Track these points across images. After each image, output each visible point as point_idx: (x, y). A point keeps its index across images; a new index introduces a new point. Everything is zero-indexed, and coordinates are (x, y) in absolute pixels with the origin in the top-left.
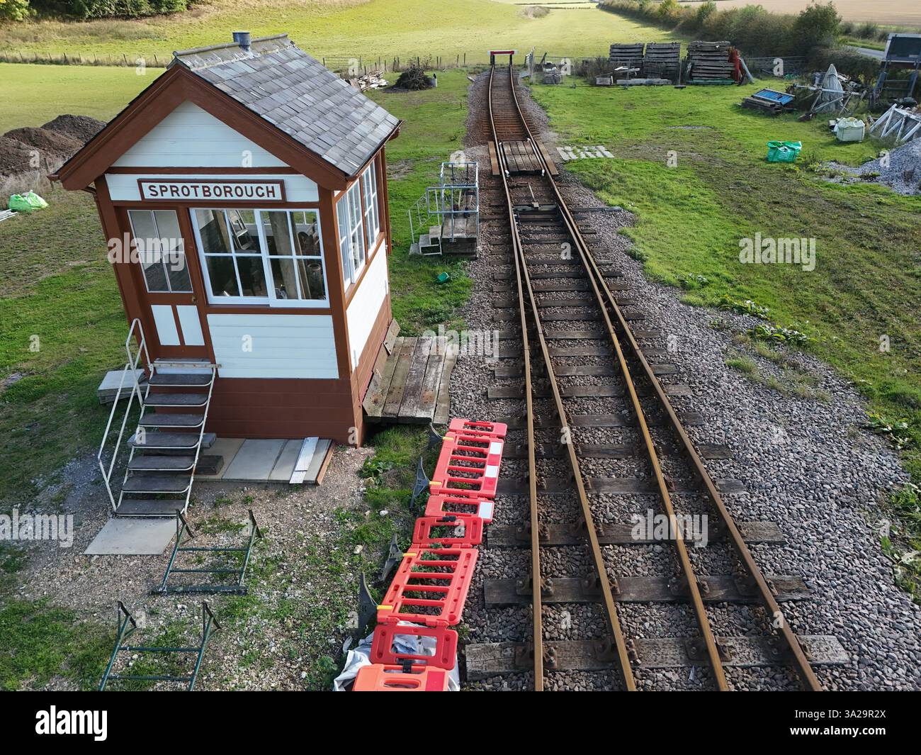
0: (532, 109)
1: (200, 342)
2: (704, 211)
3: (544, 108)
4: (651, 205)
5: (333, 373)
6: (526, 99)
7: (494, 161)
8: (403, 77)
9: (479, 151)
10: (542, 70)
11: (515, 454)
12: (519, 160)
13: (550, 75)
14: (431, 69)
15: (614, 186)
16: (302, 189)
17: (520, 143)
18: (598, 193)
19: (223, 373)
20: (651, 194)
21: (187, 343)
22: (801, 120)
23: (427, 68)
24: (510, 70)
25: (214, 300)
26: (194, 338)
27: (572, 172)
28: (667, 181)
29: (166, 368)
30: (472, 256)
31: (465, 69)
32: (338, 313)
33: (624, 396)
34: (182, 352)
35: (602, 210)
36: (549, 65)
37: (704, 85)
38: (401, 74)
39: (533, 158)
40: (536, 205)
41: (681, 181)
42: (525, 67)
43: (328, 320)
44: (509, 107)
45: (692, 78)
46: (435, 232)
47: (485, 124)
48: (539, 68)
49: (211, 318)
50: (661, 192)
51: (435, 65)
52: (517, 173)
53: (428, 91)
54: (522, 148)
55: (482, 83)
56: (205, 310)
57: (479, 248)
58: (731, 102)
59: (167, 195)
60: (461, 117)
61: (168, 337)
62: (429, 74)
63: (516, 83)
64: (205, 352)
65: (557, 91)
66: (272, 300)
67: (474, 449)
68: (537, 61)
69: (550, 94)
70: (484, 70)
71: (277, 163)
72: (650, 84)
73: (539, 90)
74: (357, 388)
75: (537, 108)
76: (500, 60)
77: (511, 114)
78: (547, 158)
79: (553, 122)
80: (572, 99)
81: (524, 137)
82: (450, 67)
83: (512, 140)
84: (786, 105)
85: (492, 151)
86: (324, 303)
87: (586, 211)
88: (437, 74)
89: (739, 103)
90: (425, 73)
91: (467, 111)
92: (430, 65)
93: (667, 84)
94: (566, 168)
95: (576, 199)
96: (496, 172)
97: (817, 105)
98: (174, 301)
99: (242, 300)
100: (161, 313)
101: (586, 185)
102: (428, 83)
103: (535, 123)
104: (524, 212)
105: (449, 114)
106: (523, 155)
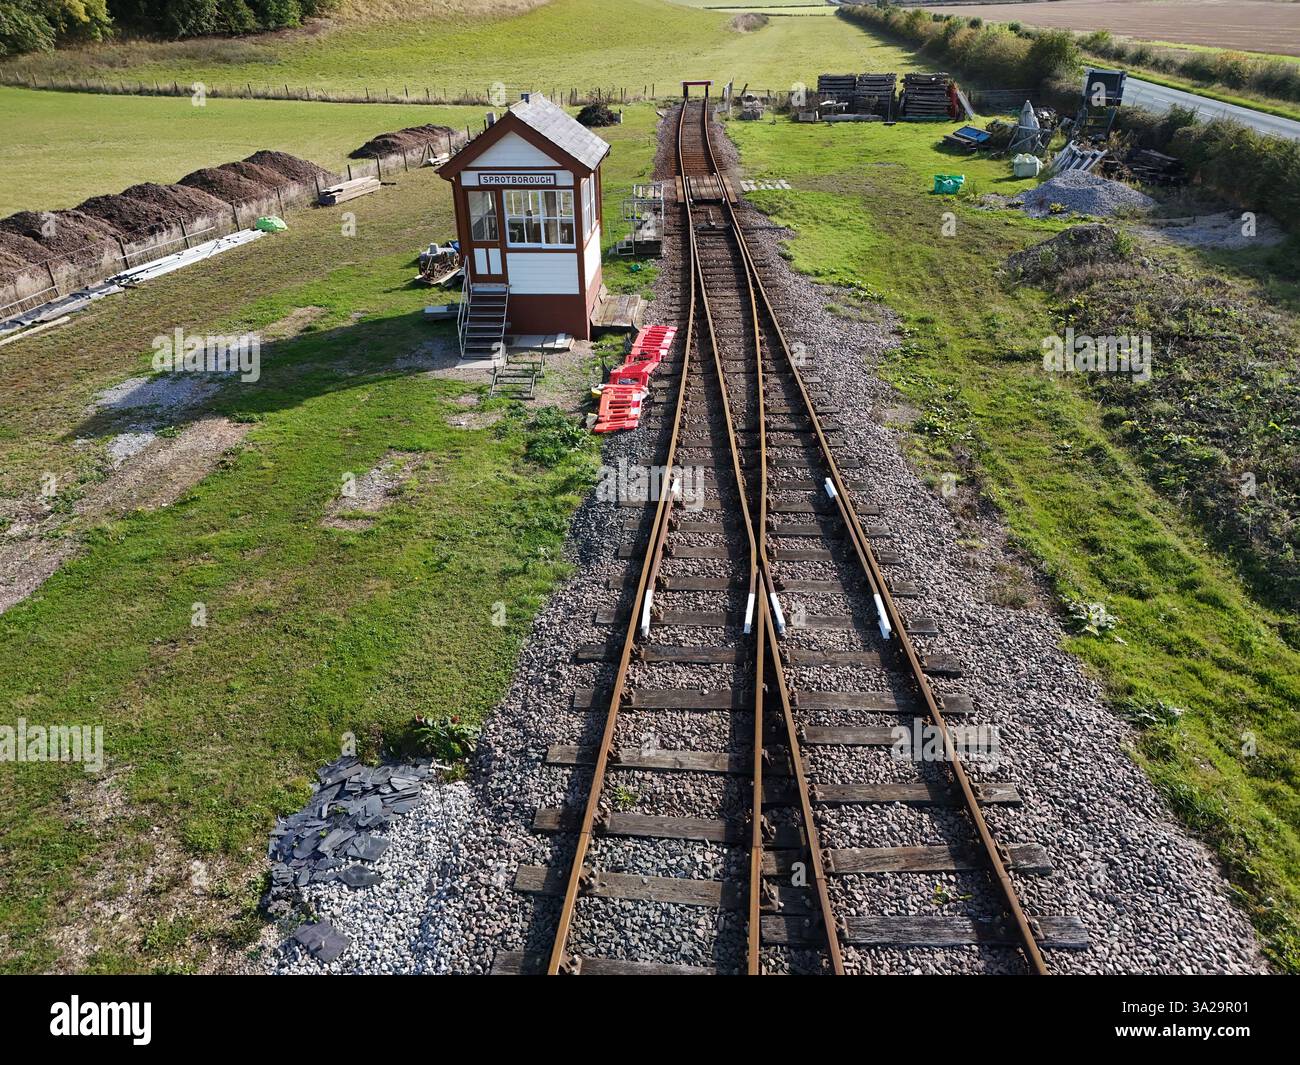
0: (723, 146)
1: (500, 272)
2: (858, 231)
3: (736, 145)
4: (814, 226)
5: (576, 291)
6: (719, 136)
7: (680, 192)
8: (584, 112)
9: (666, 184)
10: (741, 104)
11: (681, 337)
12: (703, 191)
13: (749, 110)
14: (615, 102)
15: (785, 212)
16: (565, 178)
17: (706, 177)
18: (770, 218)
19: (514, 291)
20: (816, 218)
21: (493, 272)
22: (992, 159)
23: (610, 101)
24: (704, 104)
25: (511, 245)
26: (497, 270)
27: (750, 201)
28: (832, 207)
29: (480, 288)
30: (657, 255)
31: (653, 102)
32: (580, 252)
33: (749, 318)
34: (489, 278)
35: (769, 228)
36: (749, 99)
37: (917, 122)
38: (581, 108)
39: (717, 190)
40: (713, 224)
41: (845, 208)
42: (723, 100)
43: (574, 256)
44: (700, 144)
45: (905, 113)
46: (627, 237)
47: (673, 161)
48: (738, 102)
49: (509, 256)
50: (825, 216)
51: (619, 97)
52: (701, 202)
53: (612, 127)
54: (707, 181)
55: (672, 119)
56: (505, 251)
57: (664, 251)
58: (933, 140)
59: (493, 182)
60: (649, 153)
61: (481, 269)
62: (613, 108)
63: (710, 119)
64: (503, 278)
65: (754, 128)
66: (544, 245)
67: (656, 337)
68: (737, 93)
69: (746, 131)
70: (676, 103)
71: (556, 164)
72: (858, 120)
73: (734, 126)
74: (590, 300)
75: (730, 146)
76: (694, 92)
77: (701, 151)
78: (729, 189)
79: (743, 159)
80: (768, 136)
81: (711, 171)
82: (637, 99)
83: (698, 174)
84: (983, 143)
85: (679, 184)
86: (573, 246)
87: (756, 229)
88: (622, 107)
89: (940, 140)
90: (609, 108)
91: (655, 149)
92: (613, 97)
93: (876, 120)
94: (745, 197)
95: (749, 219)
96: (681, 200)
97: (1014, 143)
98: (487, 246)
99: (526, 245)
100: (479, 253)
101: (761, 212)
102: (613, 119)
103: (725, 159)
104: (703, 229)
105: (636, 152)
106: (708, 187)
